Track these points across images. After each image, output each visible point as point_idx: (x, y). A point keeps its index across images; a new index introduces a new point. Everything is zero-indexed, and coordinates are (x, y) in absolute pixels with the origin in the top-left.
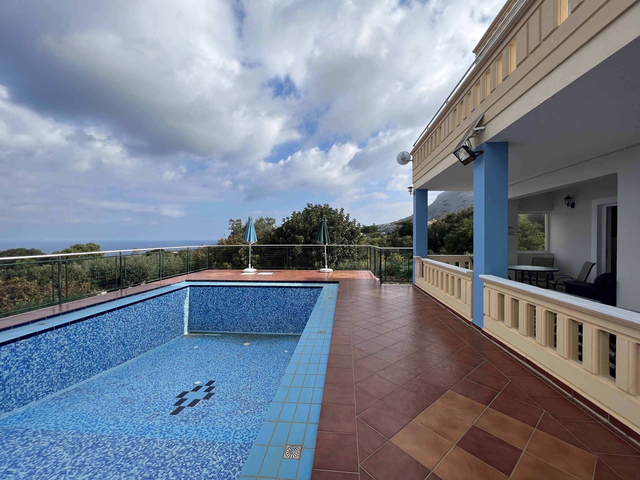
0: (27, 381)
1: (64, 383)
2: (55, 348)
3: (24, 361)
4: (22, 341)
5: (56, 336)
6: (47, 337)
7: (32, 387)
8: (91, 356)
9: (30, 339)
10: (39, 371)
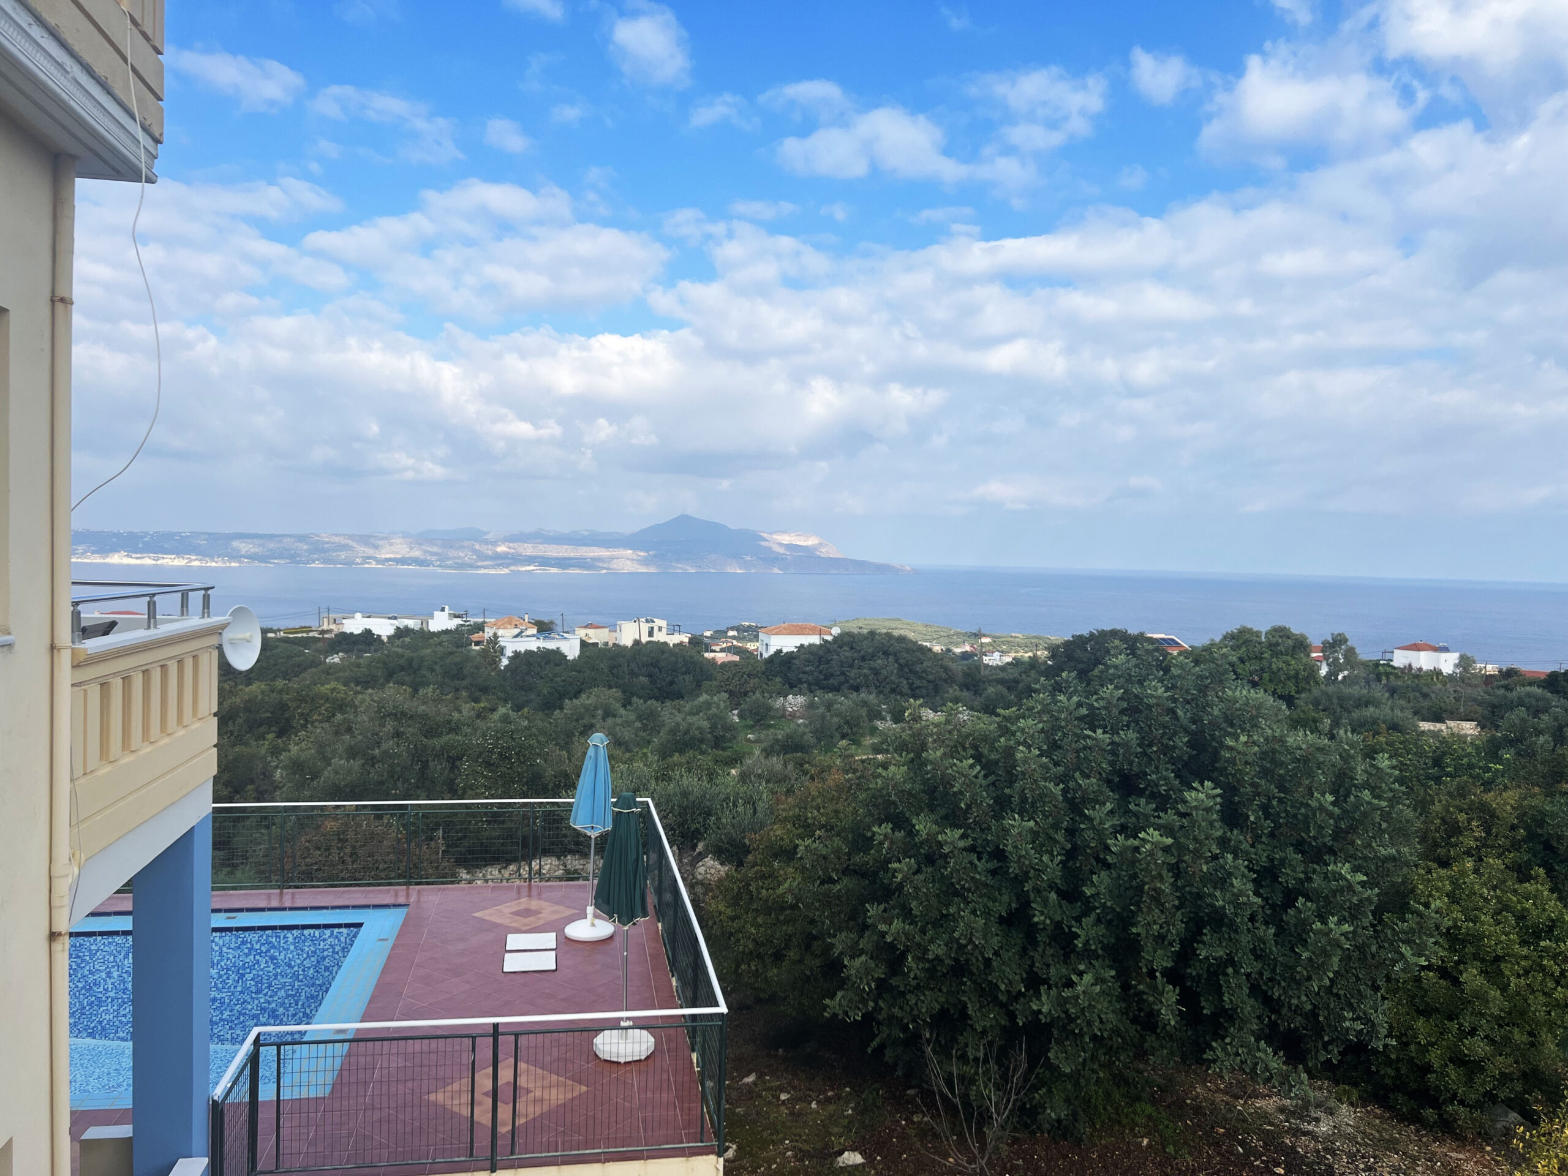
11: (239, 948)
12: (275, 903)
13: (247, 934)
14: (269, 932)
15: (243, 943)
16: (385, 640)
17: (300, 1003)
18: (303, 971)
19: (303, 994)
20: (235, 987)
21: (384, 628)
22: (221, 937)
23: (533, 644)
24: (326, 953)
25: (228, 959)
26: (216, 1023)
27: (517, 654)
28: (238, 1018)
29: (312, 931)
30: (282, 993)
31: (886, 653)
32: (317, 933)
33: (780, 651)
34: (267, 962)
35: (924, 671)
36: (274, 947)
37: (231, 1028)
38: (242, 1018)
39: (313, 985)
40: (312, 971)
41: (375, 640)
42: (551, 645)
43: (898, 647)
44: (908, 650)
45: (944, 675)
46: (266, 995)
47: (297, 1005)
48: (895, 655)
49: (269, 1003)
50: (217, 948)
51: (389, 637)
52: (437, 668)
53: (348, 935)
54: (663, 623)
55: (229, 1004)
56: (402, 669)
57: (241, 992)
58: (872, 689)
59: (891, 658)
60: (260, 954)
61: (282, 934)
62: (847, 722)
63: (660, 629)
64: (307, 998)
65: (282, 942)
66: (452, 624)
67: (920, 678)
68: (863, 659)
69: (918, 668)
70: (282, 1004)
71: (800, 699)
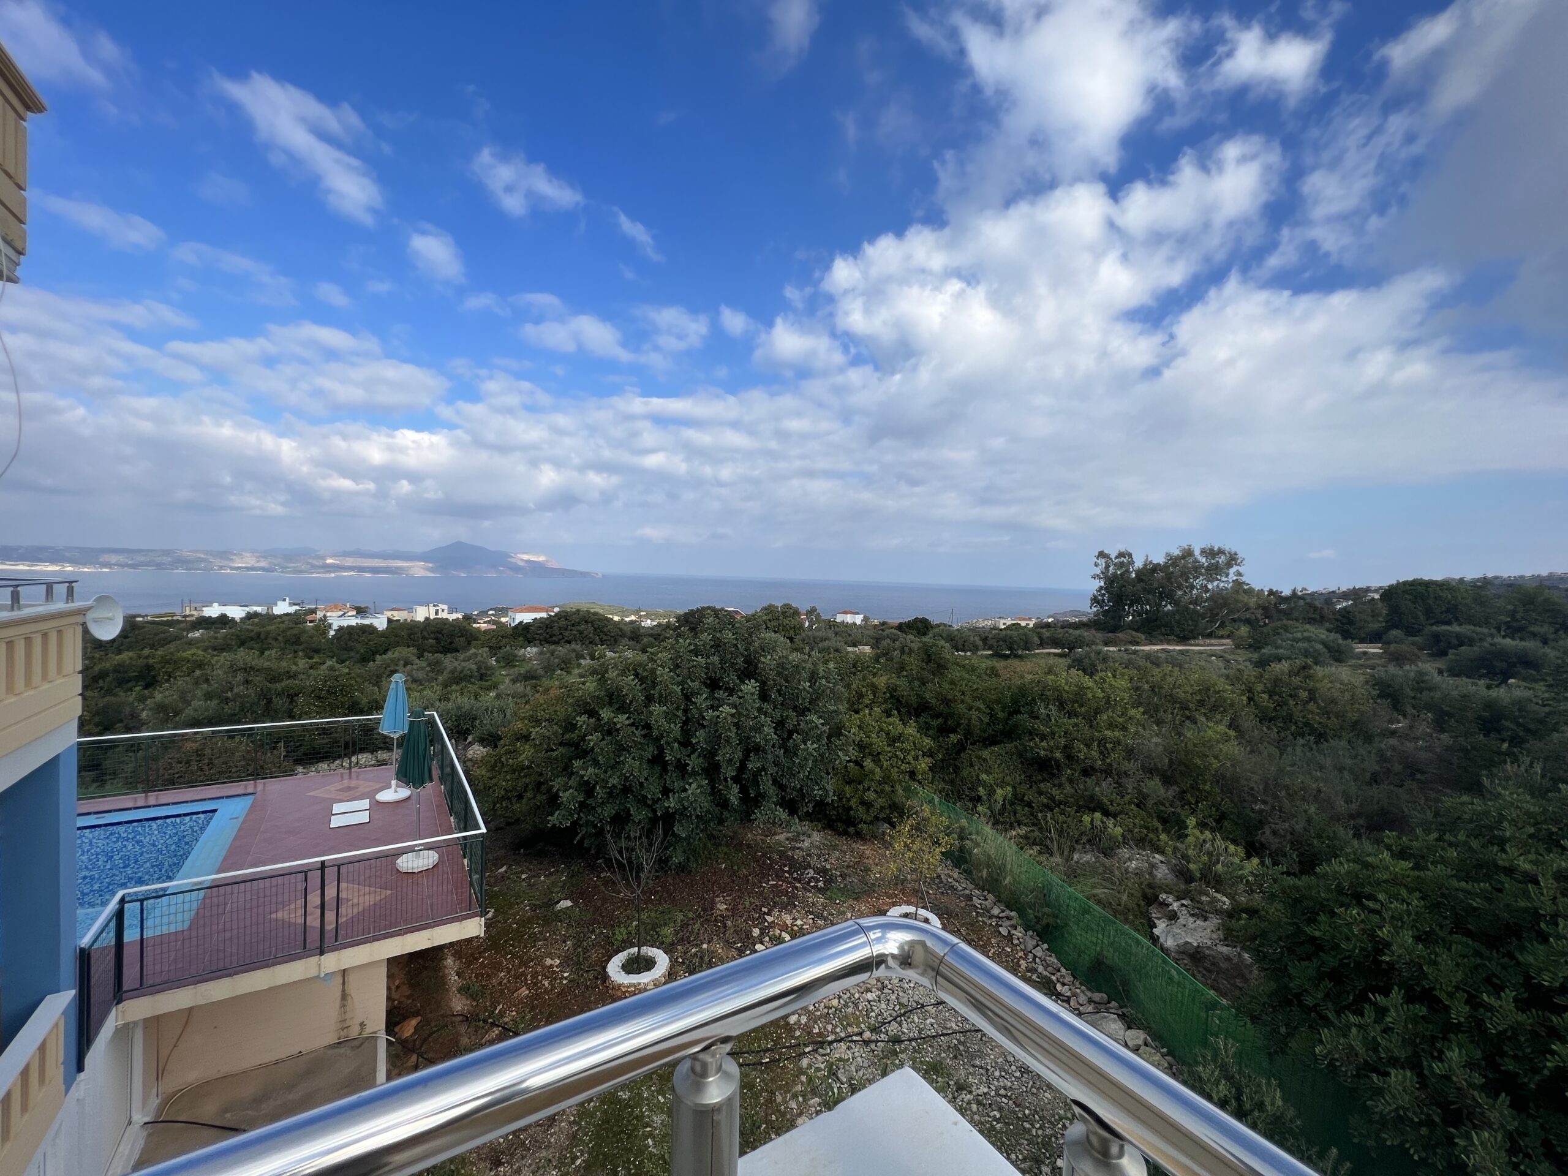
11: (107, 838)
12: (140, 803)
13: (115, 828)
14: (135, 824)
15: (111, 834)
16: (238, 620)
17: (164, 870)
18: (166, 847)
19: (166, 863)
20: (104, 866)
21: (236, 613)
22: (90, 832)
23: (353, 621)
24: (185, 833)
25: (98, 847)
26: (87, 894)
27: (341, 628)
28: (108, 887)
29: (173, 819)
30: (148, 865)
31: (586, 622)
32: (178, 820)
33: (522, 622)
34: (133, 845)
35: (609, 631)
36: (140, 834)
37: (101, 896)
38: (111, 887)
39: (175, 856)
40: (174, 846)
41: (230, 621)
42: (366, 622)
43: (593, 618)
44: (599, 620)
45: (620, 633)
46: (133, 868)
47: (161, 871)
48: (592, 622)
49: (136, 873)
50: (87, 841)
51: (241, 619)
52: (280, 638)
53: (205, 818)
54: (445, 607)
55: (99, 879)
56: (252, 639)
57: (109, 869)
58: (579, 642)
59: (590, 625)
60: (127, 840)
61: (147, 824)
62: (563, 662)
63: (443, 610)
64: (170, 866)
65: (147, 829)
66: (292, 609)
67: (606, 635)
68: (573, 625)
69: (605, 629)
70: (147, 873)
71: (535, 650)
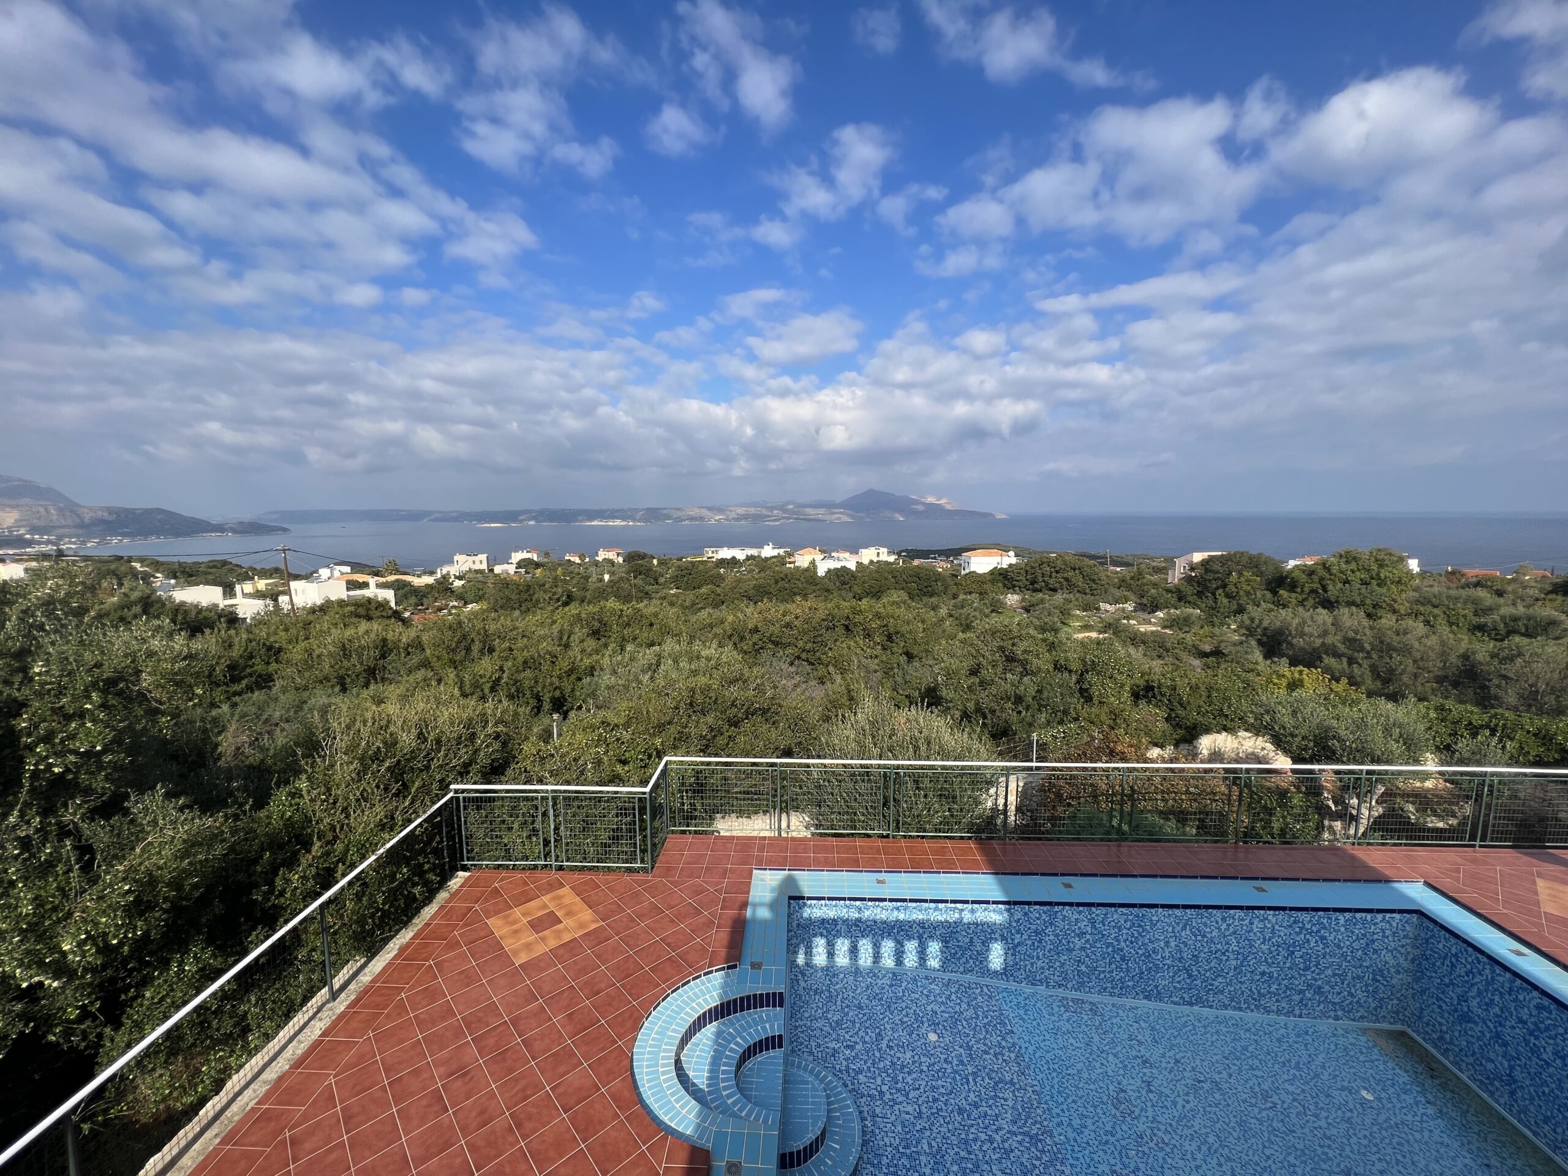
0: (1038, 958)
1: (1082, 984)
2: (1074, 931)
3: (1036, 932)
4: (1037, 907)
5: (1076, 916)
6: (1065, 913)
7: (1043, 968)
8: (1124, 966)
9: (1045, 908)
10: (1053, 953)
16: (743, 562)
33: (997, 568)
63: (884, 553)
